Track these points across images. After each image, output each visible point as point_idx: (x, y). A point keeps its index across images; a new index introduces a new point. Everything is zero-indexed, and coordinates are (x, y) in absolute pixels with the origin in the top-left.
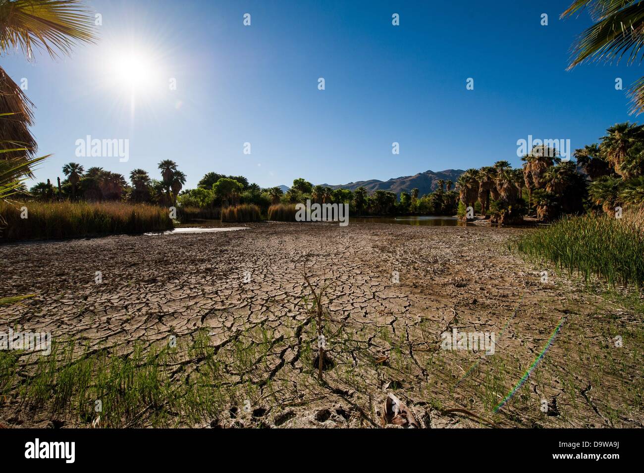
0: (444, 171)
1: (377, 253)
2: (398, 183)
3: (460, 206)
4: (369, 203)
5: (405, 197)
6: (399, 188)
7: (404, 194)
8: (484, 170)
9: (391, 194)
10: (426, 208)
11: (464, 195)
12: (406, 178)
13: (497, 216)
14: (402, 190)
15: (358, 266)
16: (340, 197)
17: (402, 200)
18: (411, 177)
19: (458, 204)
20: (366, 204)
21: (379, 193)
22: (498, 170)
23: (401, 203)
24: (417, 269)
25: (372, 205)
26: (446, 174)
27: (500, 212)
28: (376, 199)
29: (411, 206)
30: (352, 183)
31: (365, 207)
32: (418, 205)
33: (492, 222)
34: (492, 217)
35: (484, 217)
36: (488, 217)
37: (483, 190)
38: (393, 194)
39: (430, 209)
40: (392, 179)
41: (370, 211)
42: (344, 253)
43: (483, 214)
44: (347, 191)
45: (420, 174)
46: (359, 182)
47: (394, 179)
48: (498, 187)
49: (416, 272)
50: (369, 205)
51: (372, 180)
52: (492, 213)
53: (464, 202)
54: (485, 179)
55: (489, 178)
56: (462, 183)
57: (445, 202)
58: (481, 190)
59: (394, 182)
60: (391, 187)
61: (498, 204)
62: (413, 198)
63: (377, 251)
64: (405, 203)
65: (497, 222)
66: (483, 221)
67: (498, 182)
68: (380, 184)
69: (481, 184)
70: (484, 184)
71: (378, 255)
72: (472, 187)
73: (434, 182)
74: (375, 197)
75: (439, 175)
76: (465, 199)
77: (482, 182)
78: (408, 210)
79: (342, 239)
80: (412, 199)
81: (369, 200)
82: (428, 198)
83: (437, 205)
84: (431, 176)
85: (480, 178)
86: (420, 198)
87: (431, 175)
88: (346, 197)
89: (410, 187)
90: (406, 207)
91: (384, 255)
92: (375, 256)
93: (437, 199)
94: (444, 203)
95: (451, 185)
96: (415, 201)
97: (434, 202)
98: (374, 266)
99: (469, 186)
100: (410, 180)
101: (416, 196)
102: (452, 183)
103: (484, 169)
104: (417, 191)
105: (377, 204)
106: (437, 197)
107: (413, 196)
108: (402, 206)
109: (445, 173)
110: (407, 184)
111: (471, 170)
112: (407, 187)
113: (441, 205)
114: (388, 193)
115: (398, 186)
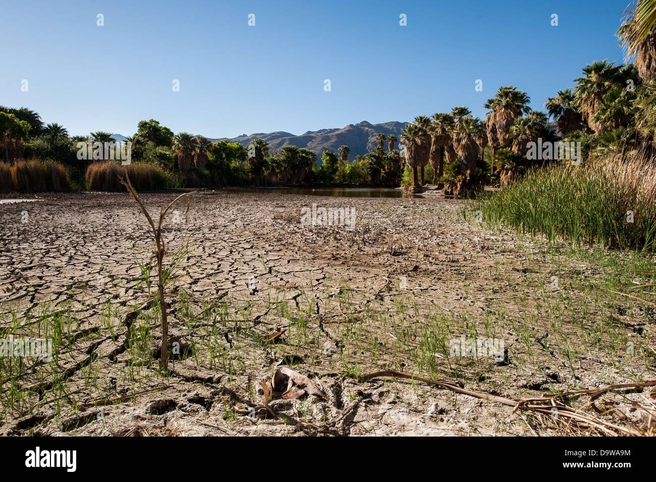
0: (385, 124)
2: (319, 139)
3: (406, 173)
4: (273, 167)
5: (328, 158)
6: (320, 148)
7: (327, 154)
8: (438, 118)
9: (307, 153)
10: (360, 176)
11: (411, 154)
12: (332, 131)
13: (453, 184)
14: (325, 149)
15: (248, 241)
16: (224, 156)
17: (324, 164)
18: (337, 130)
19: (403, 171)
20: (267, 169)
21: (288, 150)
22: (456, 120)
23: (323, 168)
24: (340, 240)
25: (277, 171)
26: (388, 127)
27: (456, 179)
28: (284, 161)
29: (337, 173)
30: (245, 136)
31: (266, 173)
32: (348, 171)
33: (447, 193)
34: (446, 186)
35: (436, 187)
36: (441, 187)
37: (436, 149)
38: (311, 153)
39: (365, 178)
40: (309, 132)
41: (274, 179)
42: (225, 227)
43: (435, 183)
44: (235, 145)
45: (351, 126)
46: (257, 134)
47: (313, 133)
48: (455, 145)
49: (337, 243)
50: (273, 170)
51: (278, 133)
52: (447, 181)
53: (410, 164)
54: (439, 130)
55: (443, 130)
56: (409, 135)
57: (386, 167)
58: (433, 148)
59: (313, 138)
60: (309, 144)
61: (454, 168)
62: (341, 161)
64: (328, 168)
65: (452, 193)
66: (435, 191)
67: (455, 137)
68: (290, 139)
69: (433, 140)
70: (438, 139)
72: (422, 142)
73: (372, 139)
74: (282, 158)
75: (379, 128)
76: (412, 160)
77: (435, 136)
78: (332, 179)
80: (339, 162)
81: (273, 161)
82: (362, 161)
83: (375, 172)
84: (367, 130)
85: (433, 129)
86: (351, 161)
87: (367, 128)
88: (235, 155)
89: (336, 145)
90: (330, 173)
93: (375, 163)
94: (384, 169)
95: (395, 140)
96: (343, 164)
97: (371, 168)
99: (419, 141)
100: (336, 135)
101: (345, 157)
102: (396, 140)
103: (438, 116)
104: (346, 150)
105: (285, 168)
106: (375, 160)
107: (341, 158)
108: (324, 173)
109: (386, 126)
110: (333, 141)
111: (421, 118)
112: (332, 146)
113: (380, 172)
114: (303, 152)
115: (318, 144)
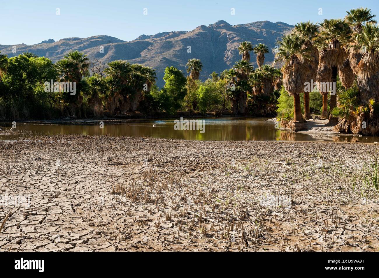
0: (251, 24)
1: (125, 204)
2: (157, 47)
3: (282, 98)
4: (95, 90)
5: (172, 77)
6: (159, 58)
7: (172, 72)
8: (327, 27)
9: (143, 71)
10: (217, 102)
11: (290, 76)
13: (351, 118)
14: (167, 61)
15: (85, 238)
16: (25, 76)
17: (167, 85)
18: (183, 33)
19: (278, 95)
20: (87, 93)
21: (117, 67)
22: (352, 28)
23: (165, 91)
24: (212, 236)
25: (100, 96)
26: (255, 29)
27: (355, 110)
28: (110, 82)
29: (186, 98)
30: (51, 41)
31: (85, 99)
32: (201, 96)
33: (342, 131)
34: (341, 121)
35: (327, 121)
36: (333, 122)
37: (325, 67)
38: (148, 71)
39: (224, 105)
40: (144, 37)
41: (96, 108)
42: (46, 210)
43: (326, 114)
45: (203, 27)
46: (69, 39)
47: (149, 37)
48: (353, 62)
49: (209, 242)
50: (95, 94)
51: (99, 37)
52: (341, 114)
53: (290, 90)
54: (330, 43)
55: (336, 43)
56: (287, 50)
57: (254, 89)
58: (321, 66)
59: (149, 44)
60: (143, 54)
61: (351, 96)
62: (191, 81)
63: (124, 200)
64: (172, 91)
65: (350, 132)
66: (325, 128)
67: (352, 51)
68: (116, 47)
69: (321, 54)
70: (328, 55)
71: (125, 209)
72: (306, 60)
73: (232, 46)
74: (108, 77)
75: (242, 30)
76: (293, 85)
77: (325, 50)
78: (178, 106)
79: (39, 177)
80: (188, 82)
81: (96, 83)
82: (220, 81)
83: (238, 96)
84: (225, 33)
85: (320, 41)
86: (204, 80)
87: (224, 31)
88: (40, 74)
89: (183, 55)
90: (176, 99)
91: (140, 209)
92: (119, 212)
93: (238, 84)
94: (251, 92)
95: (265, 52)
96: (193, 85)
97: (232, 91)
98: (121, 236)
99: (300, 56)
100: (182, 41)
101: (196, 76)
102: (267, 51)
103: (327, 24)
104: (198, 66)
105: (112, 93)
106: (238, 79)
107: (191, 77)
108: (167, 98)
109: (252, 28)
110: (177, 48)
111: (304, 25)
112: (176, 56)
113: (245, 96)
114: (137, 69)
115: (157, 53)
